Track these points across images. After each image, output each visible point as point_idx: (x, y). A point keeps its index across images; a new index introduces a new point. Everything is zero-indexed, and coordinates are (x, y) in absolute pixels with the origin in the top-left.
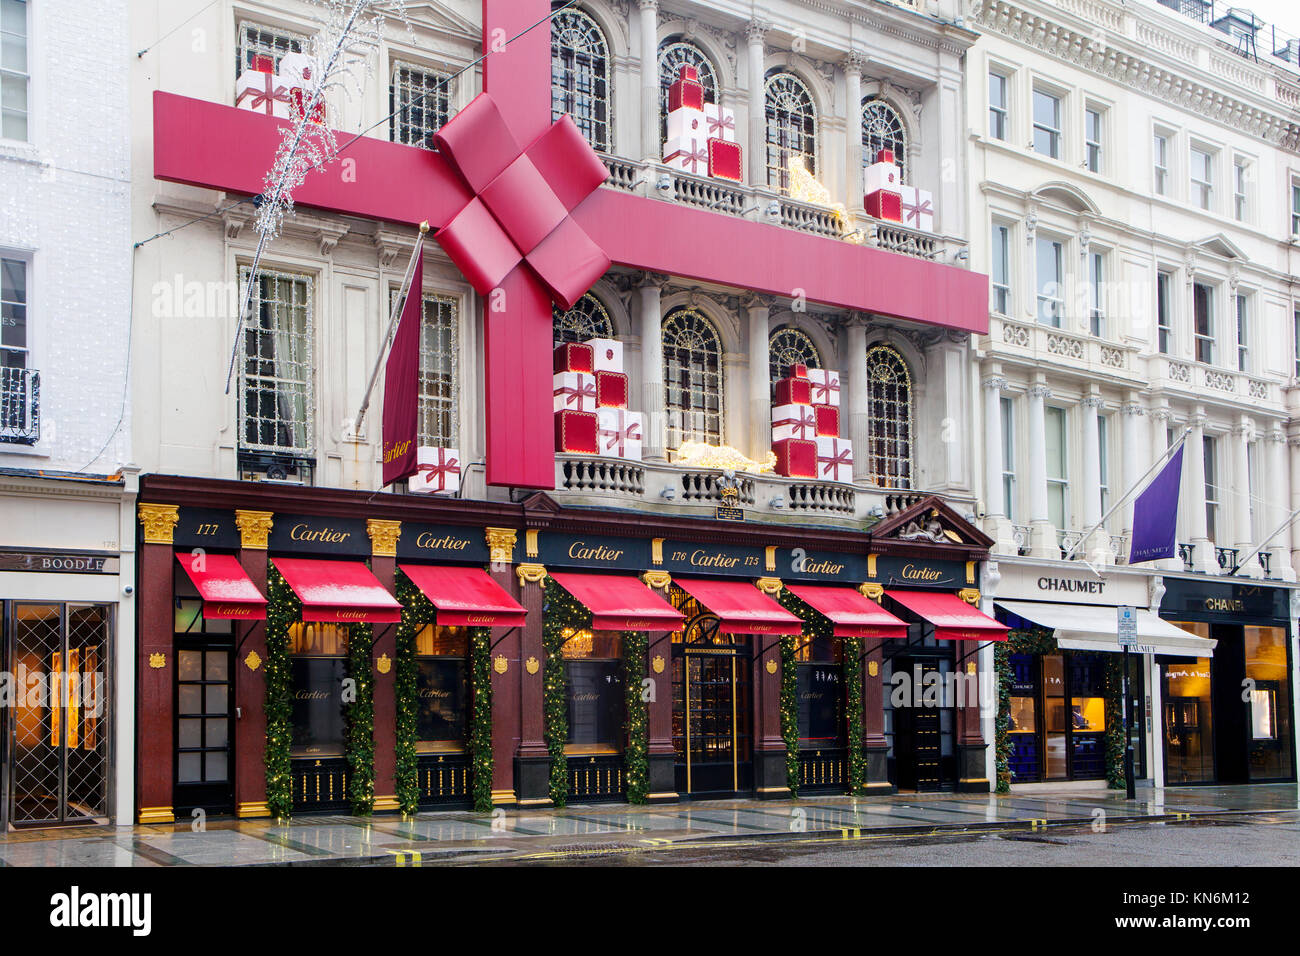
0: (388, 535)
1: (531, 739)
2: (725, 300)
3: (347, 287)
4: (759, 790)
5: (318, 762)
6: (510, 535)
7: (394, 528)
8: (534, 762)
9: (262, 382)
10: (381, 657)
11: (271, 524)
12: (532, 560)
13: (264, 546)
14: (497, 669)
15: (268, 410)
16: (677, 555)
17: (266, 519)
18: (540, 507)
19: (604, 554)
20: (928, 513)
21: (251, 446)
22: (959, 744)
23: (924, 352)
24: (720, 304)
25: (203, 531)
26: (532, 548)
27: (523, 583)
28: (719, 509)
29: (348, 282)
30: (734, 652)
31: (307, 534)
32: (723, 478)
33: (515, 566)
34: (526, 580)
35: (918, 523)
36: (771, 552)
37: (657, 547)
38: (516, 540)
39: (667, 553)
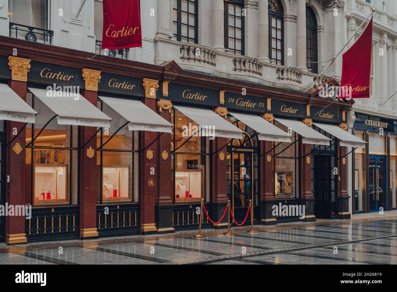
0: (94, 79)
1: (164, 195)
4: (263, 220)
5: (53, 209)
6: (155, 83)
7: (97, 74)
8: (166, 208)
10: (89, 148)
11: (29, 66)
12: (165, 98)
13: (25, 79)
14: (148, 157)
16: (230, 100)
17: (27, 63)
18: (171, 69)
19: (198, 97)
22: (339, 196)
26: (165, 92)
27: (161, 110)
30: (252, 150)
31: (49, 75)
33: (157, 100)
34: (163, 109)
36: (269, 101)
37: (222, 95)
38: (158, 86)
39: (226, 99)
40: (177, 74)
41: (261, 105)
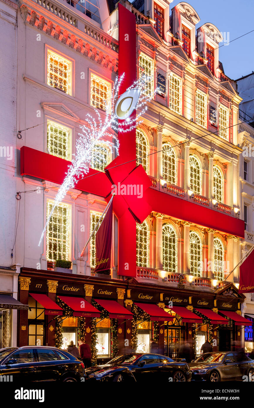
0: (90, 289)
2: (177, 222)
3: (79, 211)
6: (123, 291)
7: (92, 287)
9: (54, 240)
10: (88, 328)
11: (57, 285)
12: (129, 299)
13: (55, 292)
14: (119, 332)
15: (55, 249)
16: (167, 298)
17: (56, 283)
18: (132, 282)
19: (148, 297)
20: (230, 288)
21: (50, 260)
23: (226, 241)
24: (176, 223)
25: (37, 287)
26: (129, 295)
27: (126, 306)
28: (179, 285)
29: (79, 210)
30: (180, 328)
31: (67, 288)
32: (180, 276)
33: (124, 300)
35: (227, 291)
36: (190, 298)
37: (162, 296)
38: (125, 292)
39: (164, 298)
40: (135, 285)
41: (185, 301)
